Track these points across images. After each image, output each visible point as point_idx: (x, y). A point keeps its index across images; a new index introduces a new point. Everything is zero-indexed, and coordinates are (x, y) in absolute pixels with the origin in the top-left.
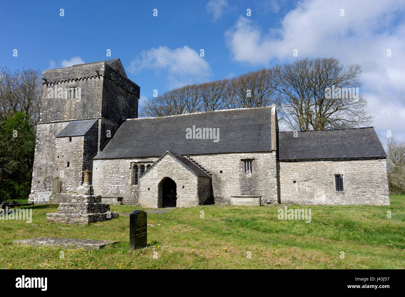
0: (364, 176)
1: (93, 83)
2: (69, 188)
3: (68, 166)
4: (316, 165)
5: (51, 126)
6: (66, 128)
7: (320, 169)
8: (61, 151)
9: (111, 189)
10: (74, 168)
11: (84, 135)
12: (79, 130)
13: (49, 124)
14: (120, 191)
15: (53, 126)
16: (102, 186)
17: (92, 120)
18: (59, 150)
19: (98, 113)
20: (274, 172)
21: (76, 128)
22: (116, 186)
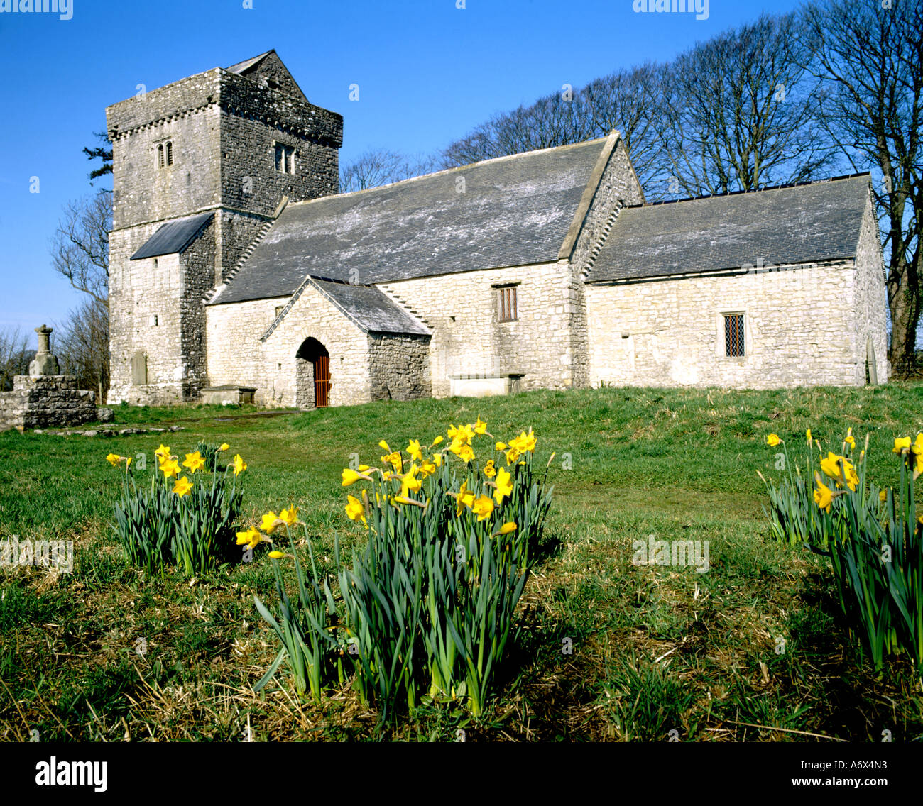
0: (794, 314)
1: (201, 123)
2: (161, 372)
3: (157, 325)
4: (678, 289)
5: (133, 235)
7: (687, 300)
10: (165, 327)
11: (178, 249)
13: (130, 231)
15: (136, 234)
18: (138, 288)
19: (215, 194)
20: (564, 313)
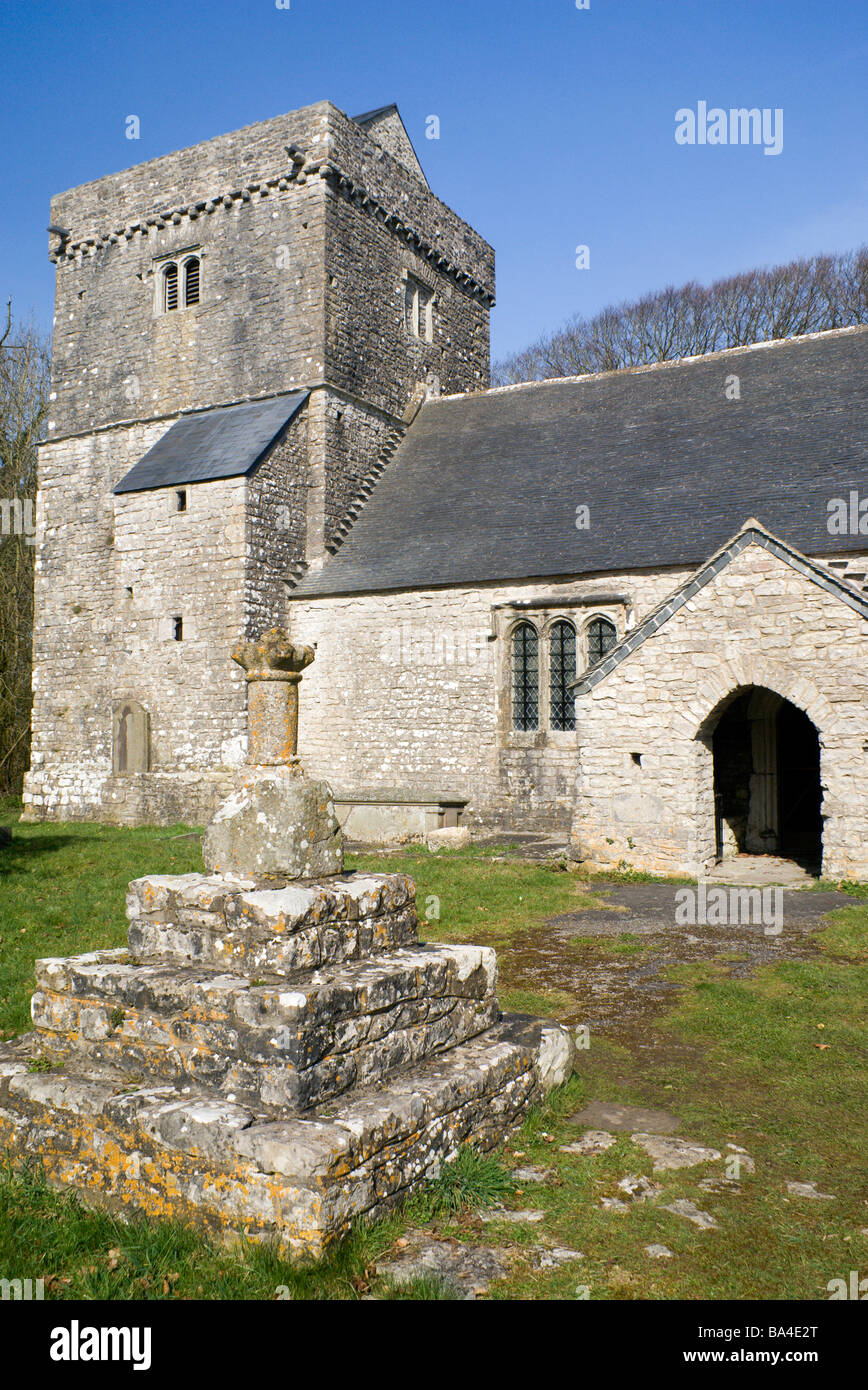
1: (275, 215)
2: (189, 746)
3: (178, 637)
5: (96, 450)
6: (159, 448)
8: (141, 563)
9: (396, 751)
10: (203, 644)
11: (244, 469)
12: (219, 451)
13: (88, 441)
14: (443, 760)
15: (104, 447)
16: (346, 733)
17: (278, 400)
18: (131, 555)
19: (309, 360)
21: (206, 442)
22: (418, 733)
